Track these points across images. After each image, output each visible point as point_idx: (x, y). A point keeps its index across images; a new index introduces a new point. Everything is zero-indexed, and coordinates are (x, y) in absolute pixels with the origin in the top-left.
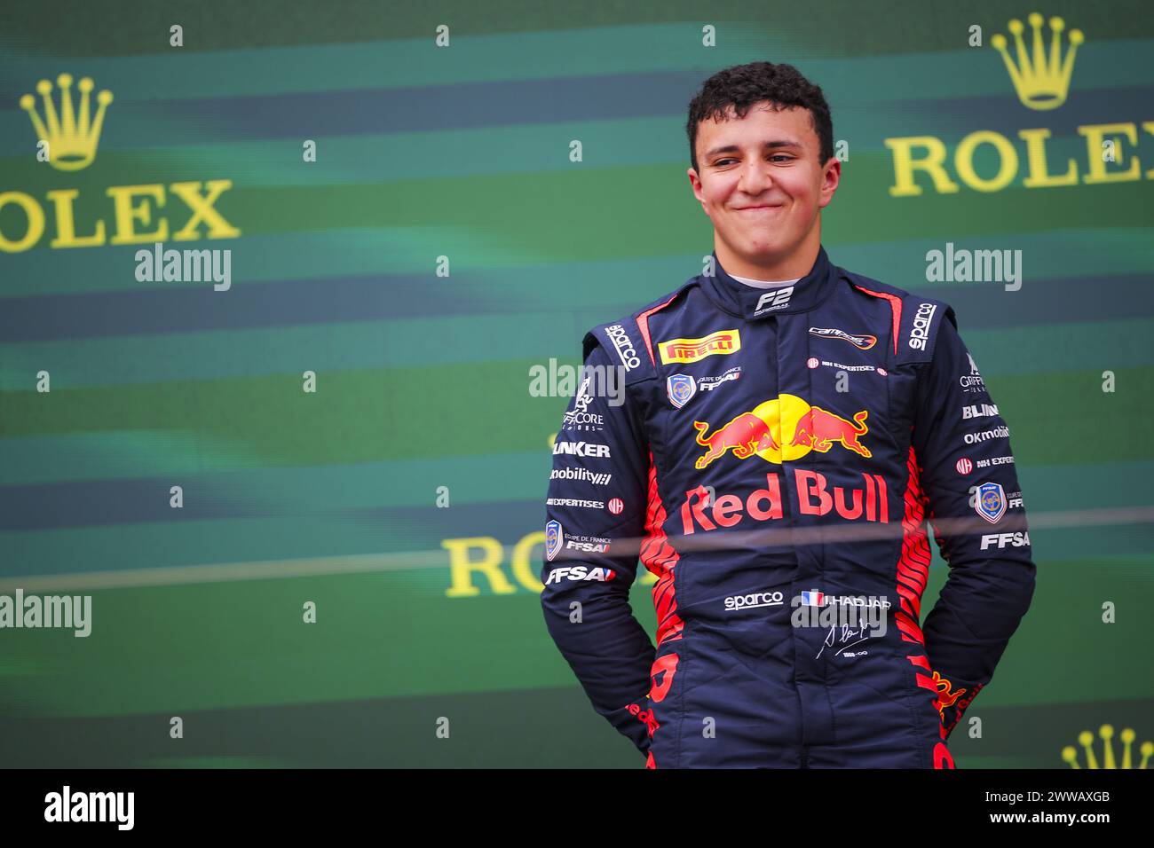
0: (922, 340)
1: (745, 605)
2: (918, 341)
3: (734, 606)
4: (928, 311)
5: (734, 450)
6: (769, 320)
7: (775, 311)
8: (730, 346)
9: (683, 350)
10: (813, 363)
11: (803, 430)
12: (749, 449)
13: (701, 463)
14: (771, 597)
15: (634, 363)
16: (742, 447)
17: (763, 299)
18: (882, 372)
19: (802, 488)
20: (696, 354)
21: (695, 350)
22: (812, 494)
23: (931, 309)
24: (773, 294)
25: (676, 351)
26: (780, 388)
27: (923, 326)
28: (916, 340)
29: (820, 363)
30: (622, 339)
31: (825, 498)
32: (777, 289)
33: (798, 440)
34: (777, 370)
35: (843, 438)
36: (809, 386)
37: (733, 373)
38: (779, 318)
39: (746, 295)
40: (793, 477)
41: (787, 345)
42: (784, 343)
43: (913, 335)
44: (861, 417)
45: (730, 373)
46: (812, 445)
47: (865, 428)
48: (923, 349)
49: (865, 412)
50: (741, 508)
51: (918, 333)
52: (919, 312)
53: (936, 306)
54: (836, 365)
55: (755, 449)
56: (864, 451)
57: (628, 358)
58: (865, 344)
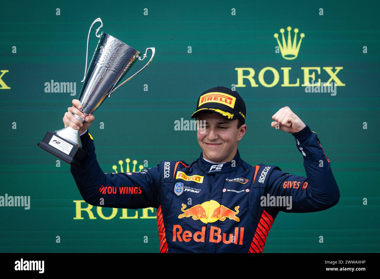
0: (263, 180)
4: (267, 169)
5: (192, 217)
7: (216, 172)
8: (199, 180)
9: (183, 176)
10: (224, 190)
12: (197, 217)
13: (180, 217)
15: (167, 176)
16: (196, 216)
17: (212, 167)
18: (248, 190)
19: (212, 233)
22: (215, 235)
23: (268, 169)
24: (216, 166)
25: (181, 175)
26: (211, 198)
27: (264, 175)
28: (261, 179)
29: (227, 190)
30: (168, 167)
31: (219, 237)
33: (214, 216)
34: (211, 192)
35: (230, 216)
37: (198, 191)
39: (207, 166)
40: (209, 229)
41: (216, 184)
42: (215, 183)
43: (260, 178)
44: (237, 208)
45: (196, 190)
46: (219, 218)
47: (238, 212)
48: (263, 183)
49: (239, 206)
50: (191, 236)
51: (262, 177)
52: (264, 170)
53: (270, 167)
54: (232, 190)
55: (200, 217)
56: (237, 219)
57: (166, 174)
58: (244, 182)
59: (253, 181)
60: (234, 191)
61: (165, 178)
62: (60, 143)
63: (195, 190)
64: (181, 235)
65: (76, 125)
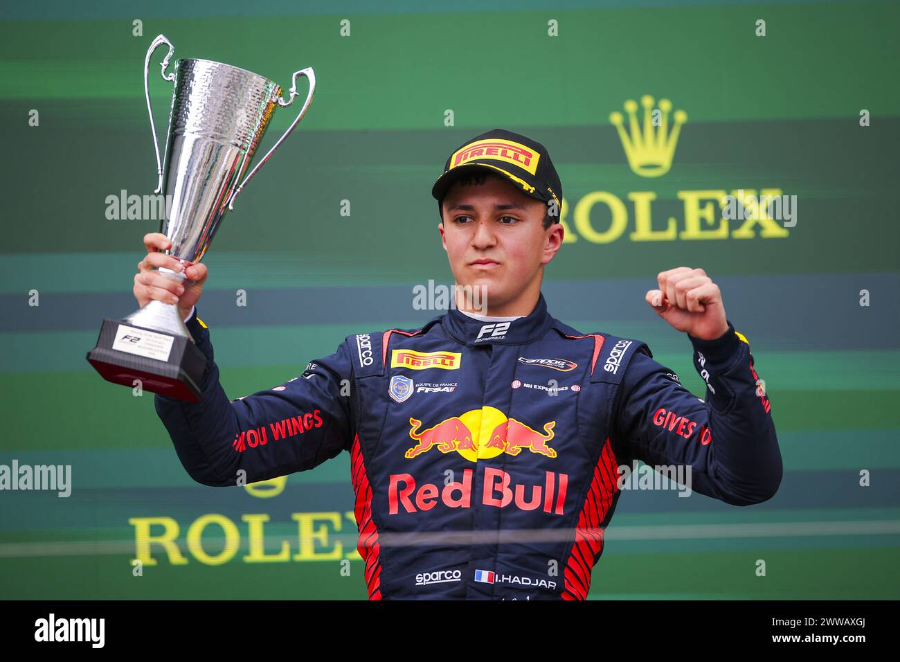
0: (615, 366)
1: (431, 580)
2: (612, 366)
3: (423, 582)
4: (624, 345)
5: (438, 446)
6: (486, 347)
7: (492, 341)
8: (451, 364)
9: (411, 359)
10: (516, 384)
11: (498, 436)
12: (451, 447)
13: (410, 454)
14: (451, 575)
15: (368, 361)
16: (446, 444)
17: (484, 330)
18: (575, 388)
19: (488, 484)
20: (422, 364)
21: (422, 361)
22: (496, 489)
23: (626, 344)
24: (493, 326)
25: (405, 358)
26: (484, 402)
27: (618, 356)
28: (610, 365)
29: (522, 384)
30: (366, 343)
31: (508, 494)
32: (496, 323)
33: (492, 443)
34: (484, 388)
35: (532, 445)
36: (509, 401)
37: (449, 387)
38: (494, 347)
39: (470, 326)
40: (483, 474)
41: (496, 368)
42: (494, 366)
43: (608, 361)
44: (549, 427)
45: (446, 386)
46: (504, 448)
47: (551, 435)
48: (615, 373)
49: (554, 422)
50: (437, 496)
51: (612, 360)
52: (617, 345)
53: (631, 342)
54: (535, 387)
55: (457, 447)
56: (552, 453)
57: (363, 359)
58: (566, 367)
59: (589, 369)
60: (539, 387)
61: (362, 366)
62: (139, 339)
63: (443, 387)
64: (412, 498)
65: (169, 290)
